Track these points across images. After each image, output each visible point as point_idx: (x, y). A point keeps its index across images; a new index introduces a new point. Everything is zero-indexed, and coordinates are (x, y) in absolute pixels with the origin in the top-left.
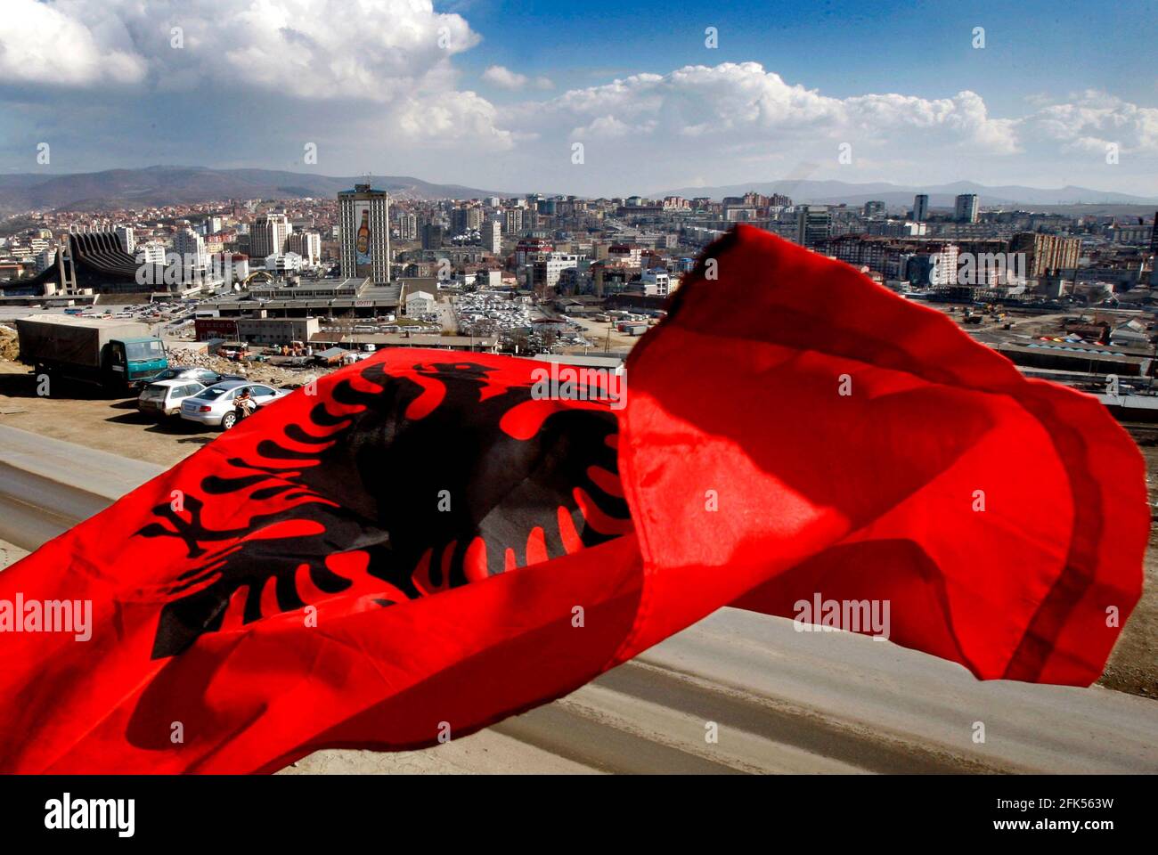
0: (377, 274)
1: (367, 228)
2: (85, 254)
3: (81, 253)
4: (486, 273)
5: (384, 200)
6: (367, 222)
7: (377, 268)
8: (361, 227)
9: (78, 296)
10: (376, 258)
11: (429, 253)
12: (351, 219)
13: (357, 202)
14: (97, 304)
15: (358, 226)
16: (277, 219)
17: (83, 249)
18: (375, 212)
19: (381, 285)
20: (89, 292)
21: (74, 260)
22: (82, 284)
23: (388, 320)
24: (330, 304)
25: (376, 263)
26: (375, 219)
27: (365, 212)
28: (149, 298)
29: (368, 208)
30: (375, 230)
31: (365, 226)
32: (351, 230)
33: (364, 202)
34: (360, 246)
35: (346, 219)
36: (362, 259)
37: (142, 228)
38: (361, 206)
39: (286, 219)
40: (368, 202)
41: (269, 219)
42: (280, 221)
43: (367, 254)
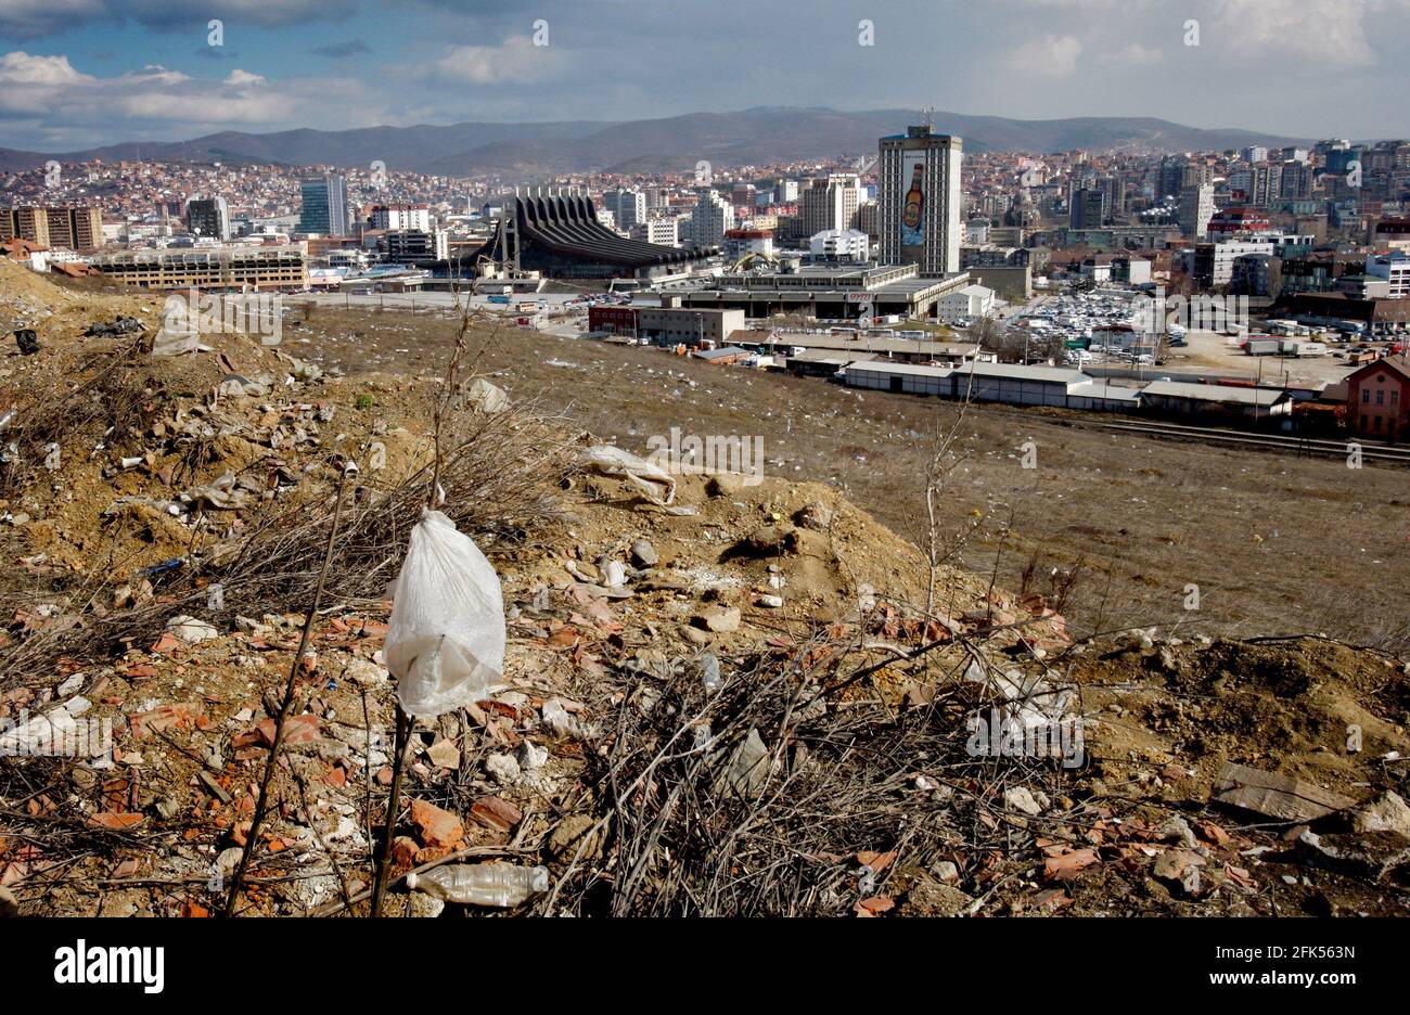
0: (931, 259)
1: (920, 191)
2: (536, 226)
3: (530, 223)
4: (1125, 264)
5: (948, 148)
6: (920, 182)
7: (931, 252)
8: (912, 190)
9: (521, 281)
10: (932, 235)
11: (1078, 234)
12: (896, 177)
13: (907, 153)
14: (541, 292)
15: (907, 187)
16: (844, 181)
17: (532, 217)
18: (933, 168)
19: (928, 276)
20: (535, 275)
21: (519, 233)
22: (526, 265)
23: (887, 322)
24: (812, 297)
25: (932, 243)
26: (933, 177)
27: (918, 167)
28: (608, 286)
29: (923, 162)
30: (932, 195)
31: (916, 188)
32: (896, 195)
33: (917, 153)
34: (908, 218)
35: (889, 178)
36: (909, 236)
37: (687, 196)
38: (913, 158)
39: (858, 182)
40: (923, 153)
41: (831, 181)
42: (849, 184)
43: (918, 229)
